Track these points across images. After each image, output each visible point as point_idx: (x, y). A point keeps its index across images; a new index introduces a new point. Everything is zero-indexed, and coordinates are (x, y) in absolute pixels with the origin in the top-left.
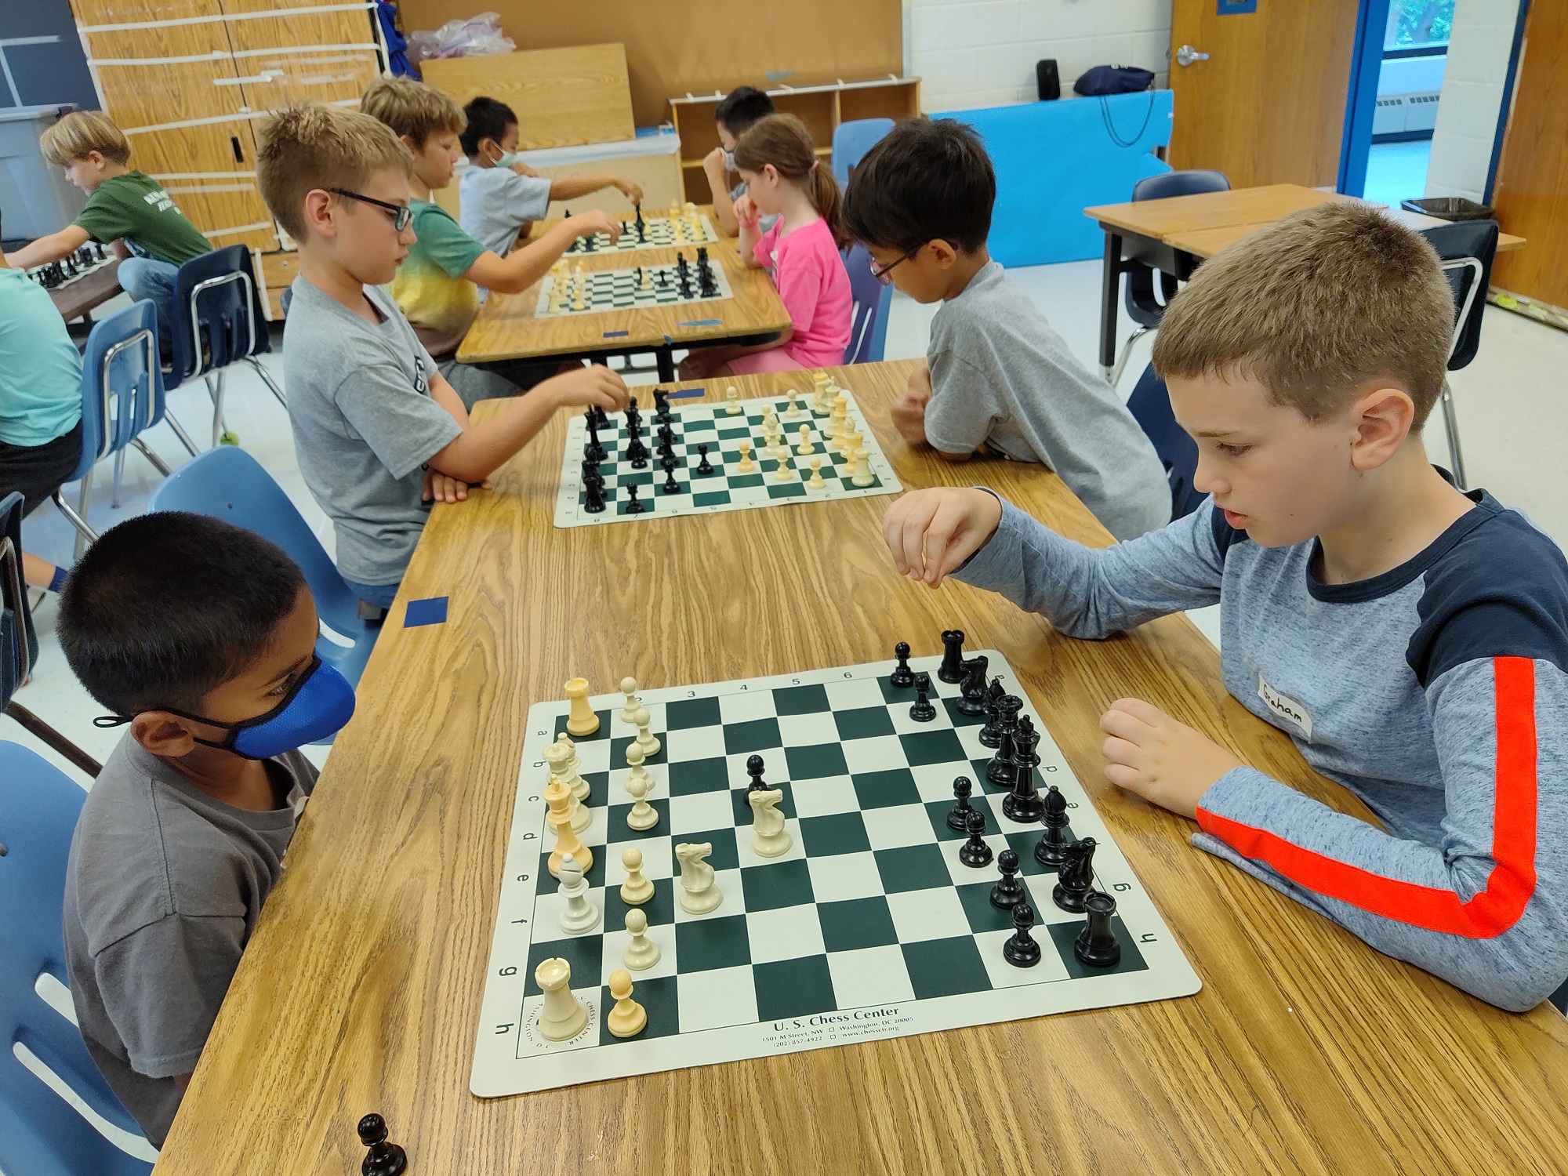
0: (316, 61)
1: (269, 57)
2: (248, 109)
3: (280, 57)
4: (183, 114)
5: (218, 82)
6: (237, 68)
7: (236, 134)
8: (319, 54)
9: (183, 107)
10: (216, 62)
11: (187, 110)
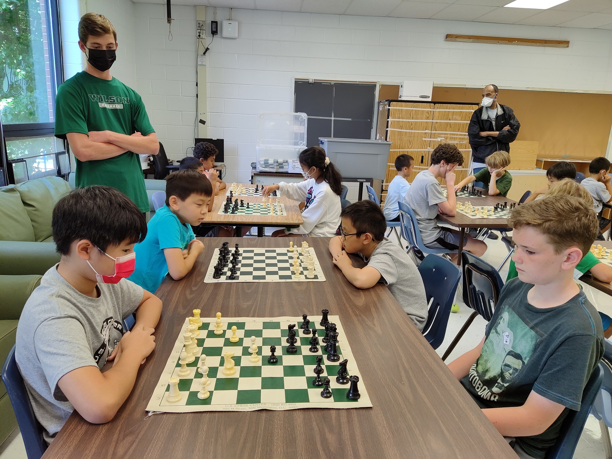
0: (456, 136)
1: (442, 134)
2: (430, 148)
3: (445, 134)
4: (410, 147)
5: (424, 139)
6: (431, 136)
7: (424, 155)
8: (457, 135)
9: (411, 145)
10: (426, 133)
11: (412, 146)
